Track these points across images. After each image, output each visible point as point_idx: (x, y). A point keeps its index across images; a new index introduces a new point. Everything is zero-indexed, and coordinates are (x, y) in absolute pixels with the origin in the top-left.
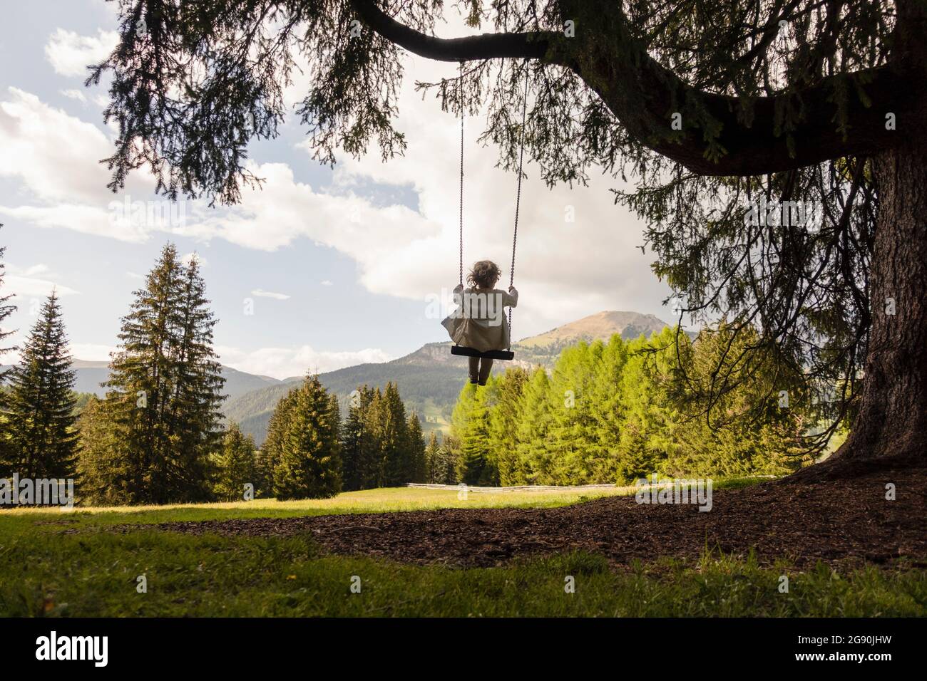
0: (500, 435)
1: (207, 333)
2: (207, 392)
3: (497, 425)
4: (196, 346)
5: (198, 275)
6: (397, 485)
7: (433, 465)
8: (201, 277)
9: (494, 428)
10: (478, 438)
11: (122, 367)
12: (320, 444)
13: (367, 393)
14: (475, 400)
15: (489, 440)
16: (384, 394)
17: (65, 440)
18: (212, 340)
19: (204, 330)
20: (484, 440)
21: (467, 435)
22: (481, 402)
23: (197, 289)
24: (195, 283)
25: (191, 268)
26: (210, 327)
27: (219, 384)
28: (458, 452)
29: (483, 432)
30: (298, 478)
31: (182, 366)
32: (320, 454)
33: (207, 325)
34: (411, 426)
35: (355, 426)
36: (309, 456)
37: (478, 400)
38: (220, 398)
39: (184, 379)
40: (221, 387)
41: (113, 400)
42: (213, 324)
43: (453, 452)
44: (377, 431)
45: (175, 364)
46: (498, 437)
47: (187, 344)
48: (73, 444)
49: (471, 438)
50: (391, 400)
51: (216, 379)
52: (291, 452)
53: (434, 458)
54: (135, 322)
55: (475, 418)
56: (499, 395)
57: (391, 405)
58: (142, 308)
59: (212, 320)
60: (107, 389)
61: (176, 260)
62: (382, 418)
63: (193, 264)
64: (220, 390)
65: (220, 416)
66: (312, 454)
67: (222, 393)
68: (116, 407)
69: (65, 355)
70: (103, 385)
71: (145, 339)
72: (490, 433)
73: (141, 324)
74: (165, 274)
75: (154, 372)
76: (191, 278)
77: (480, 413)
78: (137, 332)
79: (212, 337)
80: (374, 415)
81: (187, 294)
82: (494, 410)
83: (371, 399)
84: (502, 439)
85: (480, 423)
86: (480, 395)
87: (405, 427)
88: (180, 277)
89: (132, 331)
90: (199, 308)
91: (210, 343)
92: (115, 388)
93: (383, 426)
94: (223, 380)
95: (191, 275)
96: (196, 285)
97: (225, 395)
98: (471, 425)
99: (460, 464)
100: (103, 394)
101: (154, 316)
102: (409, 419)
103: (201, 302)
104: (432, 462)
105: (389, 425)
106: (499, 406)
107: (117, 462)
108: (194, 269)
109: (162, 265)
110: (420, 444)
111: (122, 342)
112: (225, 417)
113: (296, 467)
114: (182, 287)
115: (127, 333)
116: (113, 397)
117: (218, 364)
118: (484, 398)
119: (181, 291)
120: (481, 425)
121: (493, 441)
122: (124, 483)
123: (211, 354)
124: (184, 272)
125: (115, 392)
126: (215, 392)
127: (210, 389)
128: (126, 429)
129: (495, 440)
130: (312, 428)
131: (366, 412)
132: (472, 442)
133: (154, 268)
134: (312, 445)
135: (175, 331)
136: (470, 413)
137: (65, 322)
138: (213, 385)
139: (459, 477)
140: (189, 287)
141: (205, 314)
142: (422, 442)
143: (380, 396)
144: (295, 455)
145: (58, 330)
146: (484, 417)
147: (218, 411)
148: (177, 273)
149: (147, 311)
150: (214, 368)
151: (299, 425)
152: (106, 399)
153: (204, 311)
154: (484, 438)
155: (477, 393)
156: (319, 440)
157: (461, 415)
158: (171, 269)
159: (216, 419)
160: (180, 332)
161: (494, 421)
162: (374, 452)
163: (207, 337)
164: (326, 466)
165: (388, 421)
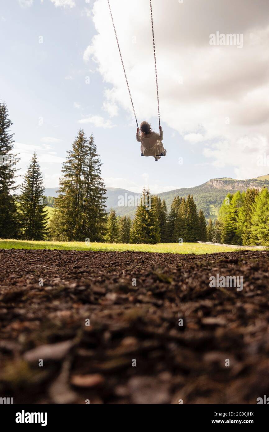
0: (243, 221)
1: (98, 169)
2: (99, 195)
3: (241, 216)
4: (93, 175)
5: (94, 143)
6: (193, 242)
7: (210, 234)
8: (95, 144)
9: (239, 218)
10: (231, 222)
11: (63, 184)
12: (149, 220)
13: (179, 200)
14: (231, 204)
15: (237, 223)
16: (186, 200)
17: (42, 214)
18: (101, 172)
19: (97, 168)
20: (234, 223)
21: (227, 221)
22: (234, 205)
23: (93, 149)
24: (93, 147)
25: (91, 140)
26: (100, 166)
27: (104, 192)
28: (222, 228)
29: (234, 219)
30: (140, 235)
31: (88, 184)
32: (149, 225)
33: (98, 166)
34: (200, 216)
35: (173, 215)
36: (144, 225)
37: (232, 204)
38: (104, 198)
39: (89, 190)
40: (105, 193)
41: (61, 198)
42: (101, 165)
43: (220, 228)
44: (183, 217)
45: (85, 183)
46: (242, 222)
47: (90, 174)
48: (45, 216)
49: (228, 222)
50: (190, 203)
51: (103, 190)
52: (137, 223)
53: (211, 231)
54: (68, 164)
55: (230, 213)
56: (243, 202)
57: (190, 205)
58: (70, 159)
59: (100, 163)
60: (58, 194)
61: (84, 137)
62: (186, 211)
63: (92, 138)
64: (105, 195)
65: (105, 206)
66: (146, 224)
67: (105, 196)
68: (62, 201)
69: (40, 179)
70: (57, 192)
71: (73, 172)
72: (238, 220)
73: (70, 165)
74: (79, 143)
75: (77, 186)
76: (91, 145)
77: (233, 210)
78: (69, 169)
79: (101, 171)
80: (182, 210)
81: (89, 152)
82: (240, 209)
83: (181, 203)
84: (244, 223)
85: (233, 215)
86: (233, 202)
87: (196, 216)
88: (85, 144)
89: (66, 168)
90: (94, 158)
91: (100, 174)
92: (61, 193)
93: (186, 215)
94: (105, 190)
95: (91, 143)
96: (93, 148)
97: (107, 197)
98: (228, 216)
99: (223, 233)
100: (57, 196)
101: (76, 162)
102: (198, 213)
103: (95, 155)
104: (210, 232)
105: (189, 215)
106: (243, 207)
107: (63, 224)
108: (92, 141)
109: (78, 139)
110: (203, 224)
111: (62, 173)
112: (107, 207)
113: (139, 230)
114: (87, 149)
115: (65, 169)
116: (61, 196)
117: (103, 183)
118: (235, 203)
119: (87, 151)
120: (233, 216)
121: (239, 224)
122: (65, 233)
123: (101, 179)
124: (88, 142)
125: (61, 194)
126: (103, 196)
127: (101, 194)
128: (66, 210)
129: (240, 224)
130: (146, 213)
131: (178, 208)
132: (229, 224)
133: (75, 141)
134: (147, 220)
135: (85, 169)
136: (228, 210)
137: (40, 165)
138: (101, 192)
139: (223, 240)
140: (90, 149)
141: (98, 161)
142: (205, 223)
143: (185, 201)
144: (139, 225)
145: (37, 168)
146: (235, 212)
147: (104, 204)
148: (85, 142)
149: (73, 160)
150: (102, 185)
151: (140, 211)
152: (58, 197)
153: (97, 159)
154: (235, 222)
155: (232, 201)
156: (149, 218)
157: (224, 211)
158: (82, 141)
159: (103, 207)
160: (87, 169)
161: (240, 215)
162: (182, 226)
163: (98, 171)
164: (152, 230)
165: (188, 213)
